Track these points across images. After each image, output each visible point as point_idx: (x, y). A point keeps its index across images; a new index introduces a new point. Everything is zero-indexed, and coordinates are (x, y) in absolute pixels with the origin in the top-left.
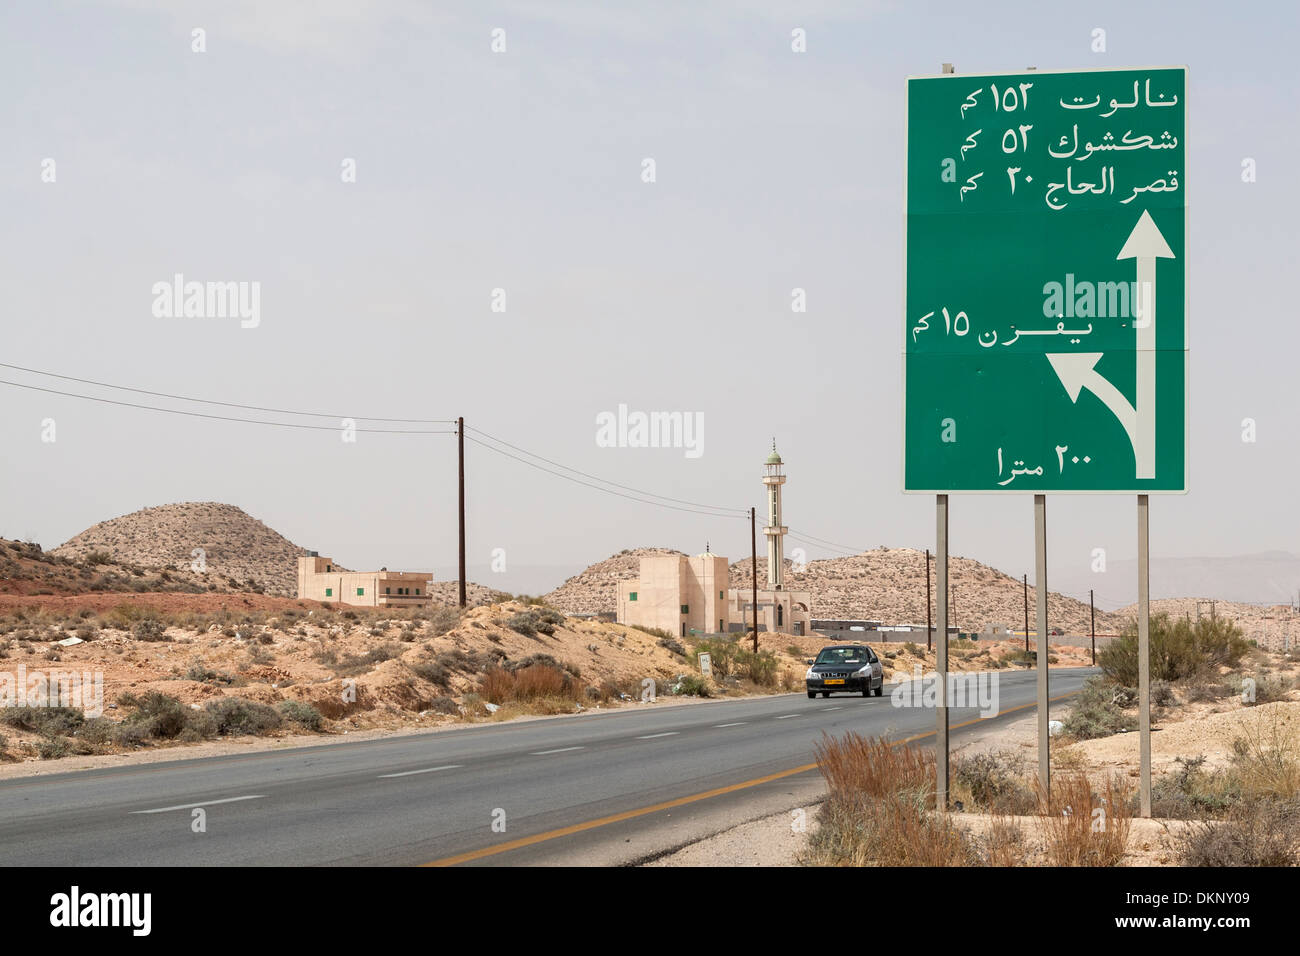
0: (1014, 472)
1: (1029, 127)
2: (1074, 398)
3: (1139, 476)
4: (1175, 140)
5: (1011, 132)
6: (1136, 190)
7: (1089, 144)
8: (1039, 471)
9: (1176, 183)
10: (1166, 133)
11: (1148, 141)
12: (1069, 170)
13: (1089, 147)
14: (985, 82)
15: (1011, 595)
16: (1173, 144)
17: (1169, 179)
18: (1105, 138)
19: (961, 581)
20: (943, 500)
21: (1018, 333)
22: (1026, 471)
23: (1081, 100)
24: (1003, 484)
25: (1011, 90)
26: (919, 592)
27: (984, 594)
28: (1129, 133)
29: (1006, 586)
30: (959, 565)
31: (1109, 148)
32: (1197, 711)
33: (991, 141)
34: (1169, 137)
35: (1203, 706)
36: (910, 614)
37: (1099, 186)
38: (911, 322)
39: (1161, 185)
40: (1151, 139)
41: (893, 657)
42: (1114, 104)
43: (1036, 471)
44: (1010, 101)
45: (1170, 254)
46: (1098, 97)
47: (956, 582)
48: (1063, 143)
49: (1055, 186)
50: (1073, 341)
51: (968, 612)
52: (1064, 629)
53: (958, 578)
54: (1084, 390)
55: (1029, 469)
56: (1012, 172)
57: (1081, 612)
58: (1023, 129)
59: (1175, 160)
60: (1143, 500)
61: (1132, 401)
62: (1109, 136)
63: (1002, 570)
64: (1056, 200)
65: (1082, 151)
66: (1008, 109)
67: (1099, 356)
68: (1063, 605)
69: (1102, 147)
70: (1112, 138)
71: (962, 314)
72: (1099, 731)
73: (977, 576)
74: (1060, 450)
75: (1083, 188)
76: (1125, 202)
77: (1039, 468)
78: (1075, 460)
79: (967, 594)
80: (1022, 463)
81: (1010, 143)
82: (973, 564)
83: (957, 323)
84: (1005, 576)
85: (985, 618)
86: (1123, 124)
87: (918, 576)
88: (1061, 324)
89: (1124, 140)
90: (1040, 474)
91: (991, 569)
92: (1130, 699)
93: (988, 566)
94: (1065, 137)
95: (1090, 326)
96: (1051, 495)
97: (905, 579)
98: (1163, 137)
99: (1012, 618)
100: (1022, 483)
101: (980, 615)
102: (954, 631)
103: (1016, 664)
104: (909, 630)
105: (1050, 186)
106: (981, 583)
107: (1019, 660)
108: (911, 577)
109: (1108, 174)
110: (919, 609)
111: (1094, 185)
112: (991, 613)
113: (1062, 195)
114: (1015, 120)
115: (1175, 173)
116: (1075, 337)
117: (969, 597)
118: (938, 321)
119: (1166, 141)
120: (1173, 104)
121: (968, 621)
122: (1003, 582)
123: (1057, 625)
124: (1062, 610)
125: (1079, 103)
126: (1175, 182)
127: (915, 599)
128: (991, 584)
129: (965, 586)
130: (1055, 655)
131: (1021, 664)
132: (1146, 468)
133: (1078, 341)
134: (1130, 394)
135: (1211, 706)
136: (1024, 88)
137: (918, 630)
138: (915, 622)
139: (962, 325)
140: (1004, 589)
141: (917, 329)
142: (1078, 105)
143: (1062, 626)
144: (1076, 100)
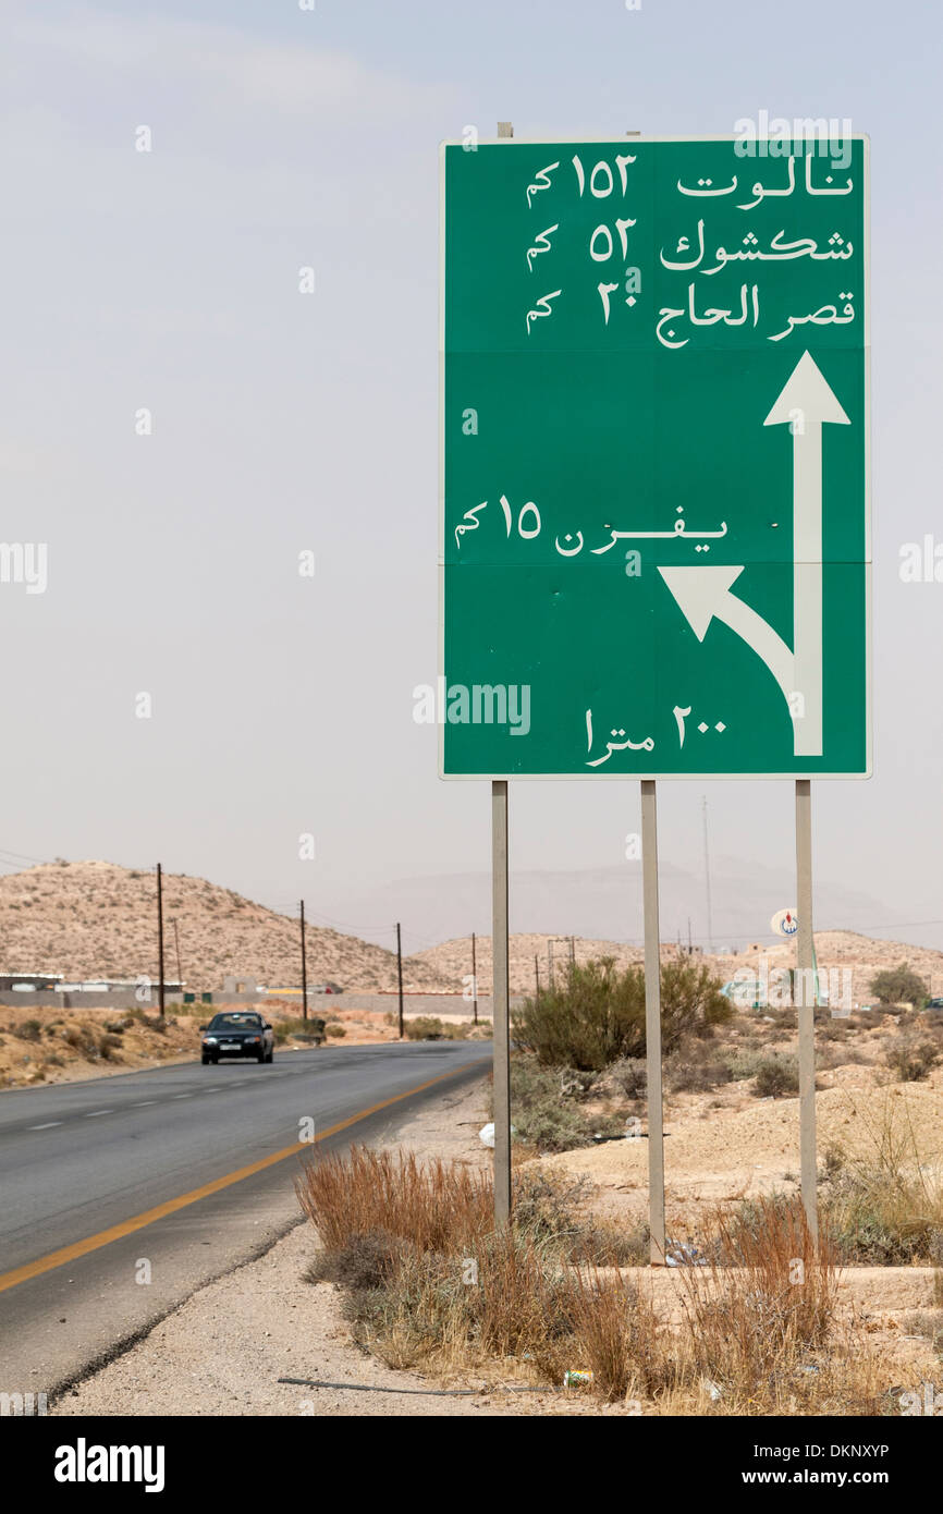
0: (611, 746)
1: (631, 223)
2: (701, 633)
3: (797, 753)
4: (850, 246)
5: (603, 229)
6: (792, 321)
7: (722, 250)
8: (648, 745)
9: (851, 311)
10: (836, 235)
11: (809, 247)
12: (692, 288)
13: (722, 255)
14: (563, 152)
15: (259, 932)
16: (847, 251)
17: (840, 305)
18: (746, 241)
19: (181, 911)
20: (500, 788)
21: (615, 535)
22: (629, 744)
23: (709, 182)
24: (594, 764)
25: (602, 165)
26: (117, 930)
27: (217, 931)
28: (781, 234)
29: (251, 919)
30: (179, 887)
31: (751, 256)
32: (687, 1105)
33: (572, 243)
34: (840, 242)
35: (695, 1098)
36: (102, 963)
37: (737, 314)
38: (453, 517)
39: (828, 314)
40: (814, 246)
41: (119, 1031)
42: (759, 190)
43: (644, 745)
44: (601, 182)
45: (843, 419)
46: (735, 179)
47: (174, 913)
48: (682, 247)
49: (670, 313)
50: (698, 548)
51: (193, 959)
52: (340, 984)
53: (177, 906)
54: (715, 622)
55: (633, 742)
56: (604, 290)
57: (366, 958)
58: (622, 226)
59: (850, 276)
60: (803, 786)
61: (789, 640)
62: (751, 238)
63: (245, 893)
64: (671, 334)
65: (710, 261)
66: (600, 194)
67: (738, 570)
68: (339, 947)
69: (740, 256)
70: (755, 241)
71: (530, 506)
72: (569, 1139)
73: (206, 903)
74: (680, 713)
75: (712, 316)
76: (776, 338)
77: (649, 740)
78: (703, 728)
79: (194, 932)
80: (622, 733)
81: (601, 246)
82: (201, 885)
83: (523, 519)
84: (250, 903)
85: (220, 970)
86: (772, 220)
87: (114, 904)
88: (681, 522)
89: (774, 245)
90: (650, 749)
91: (228, 892)
92: (586, 1089)
93: (224, 887)
94: (684, 239)
95: (724, 525)
96: (664, 781)
97: (94, 909)
98: (831, 242)
99: (262, 967)
100: (622, 764)
101: (212, 963)
102: (176, 989)
103: (299, 1038)
104: (104, 988)
105: (662, 312)
106: (213, 913)
107: (302, 1032)
108: (103, 906)
109: (750, 297)
110: (116, 956)
111: (729, 313)
112: (228, 961)
113: (681, 326)
114: (608, 212)
115: (850, 296)
116: (702, 542)
117: (194, 937)
118: (492, 517)
119: (837, 248)
120: (846, 192)
121: (192, 973)
122: (247, 912)
123: (330, 978)
124: (336, 954)
125: (705, 188)
126: (849, 310)
127: (110, 941)
128: (229, 915)
129: (189, 919)
130: (339, 1025)
131: (305, 1039)
132: (808, 739)
133: (706, 548)
134: (784, 628)
135: (707, 1099)
136: (622, 162)
137: (118, 989)
138: (111, 977)
139: (529, 523)
140: (249, 923)
141: (461, 529)
142: (705, 191)
143: (338, 979)
144: (701, 182)
